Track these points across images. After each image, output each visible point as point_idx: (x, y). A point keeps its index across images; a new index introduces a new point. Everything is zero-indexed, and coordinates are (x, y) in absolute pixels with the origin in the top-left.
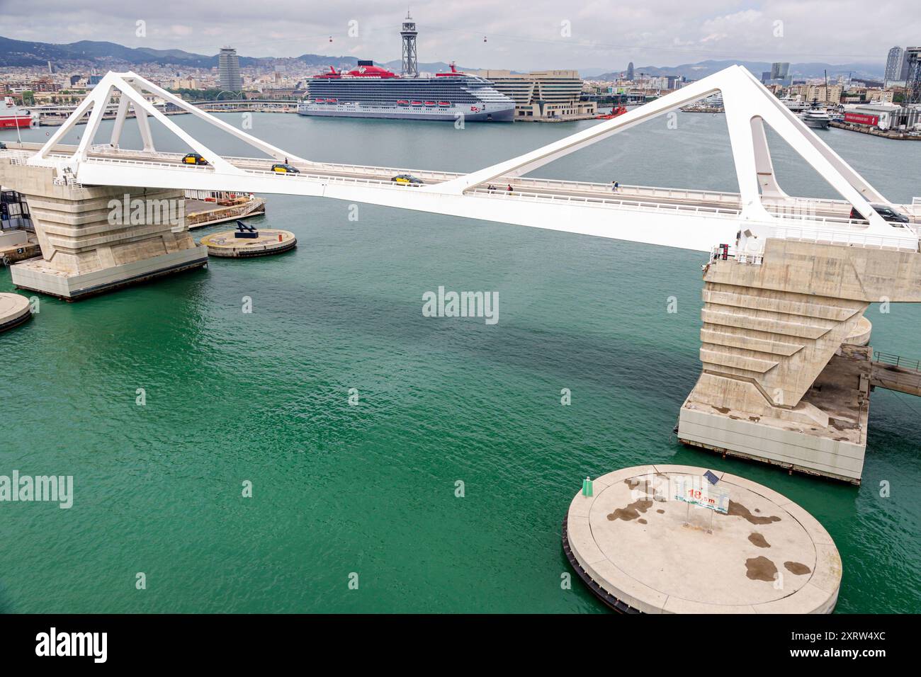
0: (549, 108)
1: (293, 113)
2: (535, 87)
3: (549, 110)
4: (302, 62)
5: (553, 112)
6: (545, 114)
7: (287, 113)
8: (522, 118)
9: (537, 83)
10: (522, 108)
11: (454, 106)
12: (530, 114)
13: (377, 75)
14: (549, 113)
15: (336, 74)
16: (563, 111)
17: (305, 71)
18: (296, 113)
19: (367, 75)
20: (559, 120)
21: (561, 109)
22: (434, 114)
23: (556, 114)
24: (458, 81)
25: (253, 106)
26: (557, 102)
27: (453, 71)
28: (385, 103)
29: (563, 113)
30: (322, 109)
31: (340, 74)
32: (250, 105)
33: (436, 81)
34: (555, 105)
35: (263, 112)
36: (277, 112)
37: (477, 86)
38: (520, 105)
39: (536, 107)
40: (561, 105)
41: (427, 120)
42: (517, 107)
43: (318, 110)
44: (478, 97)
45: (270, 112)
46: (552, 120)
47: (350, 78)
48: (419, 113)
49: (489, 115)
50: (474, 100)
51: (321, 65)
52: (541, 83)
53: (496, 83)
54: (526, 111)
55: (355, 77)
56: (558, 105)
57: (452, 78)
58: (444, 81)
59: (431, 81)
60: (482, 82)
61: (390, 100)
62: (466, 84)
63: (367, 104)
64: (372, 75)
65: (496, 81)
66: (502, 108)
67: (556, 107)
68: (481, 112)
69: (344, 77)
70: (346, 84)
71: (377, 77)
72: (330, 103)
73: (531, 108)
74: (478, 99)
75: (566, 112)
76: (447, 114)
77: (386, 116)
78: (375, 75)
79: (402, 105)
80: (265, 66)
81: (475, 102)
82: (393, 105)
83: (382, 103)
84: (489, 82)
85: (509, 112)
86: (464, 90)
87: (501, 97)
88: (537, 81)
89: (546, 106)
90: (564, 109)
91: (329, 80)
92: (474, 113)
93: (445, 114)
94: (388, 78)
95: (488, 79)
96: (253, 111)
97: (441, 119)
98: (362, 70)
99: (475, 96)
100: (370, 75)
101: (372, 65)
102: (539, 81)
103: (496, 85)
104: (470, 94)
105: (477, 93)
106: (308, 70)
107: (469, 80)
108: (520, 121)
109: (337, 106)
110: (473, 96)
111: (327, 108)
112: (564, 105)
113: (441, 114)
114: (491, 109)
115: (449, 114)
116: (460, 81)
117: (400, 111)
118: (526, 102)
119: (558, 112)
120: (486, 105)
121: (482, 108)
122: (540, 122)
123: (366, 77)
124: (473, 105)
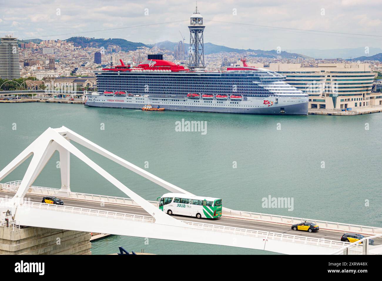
0: (342, 100)
1: (79, 103)
2: (327, 80)
3: (342, 103)
4: (70, 44)
5: (346, 105)
6: (338, 106)
7: (72, 103)
8: (314, 111)
9: (329, 76)
10: (314, 100)
11: (245, 99)
12: (323, 106)
13: (168, 69)
14: (342, 105)
15: (125, 67)
16: (356, 103)
17: (73, 53)
18: (81, 103)
19: (157, 69)
20: (353, 114)
21: (354, 102)
22: (225, 107)
23: (348, 107)
24: (250, 75)
25: (36, 96)
26: (349, 95)
27: (245, 65)
28: (175, 95)
29: (356, 106)
30: (110, 100)
31: (129, 67)
32: (34, 95)
33: (227, 75)
34: (347, 98)
35: (48, 102)
36: (63, 103)
37: (269, 81)
38: (312, 98)
39: (329, 102)
40: (354, 97)
41: (219, 113)
42: (310, 100)
43: (106, 102)
44: (270, 91)
45: (54, 102)
46: (347, 113)
47: (140, 71)
48: (210, 106)
49: (282, 108)
50: (267, 93)
51: (90, 47)
52: (333, 76)
53: (287, 76)
54: (318, 104)
55: (144, 71)
56: (351, 97)
57: (243, 72)
58: (236, 75)
59: (223, 75)
60: (274, 76)
61: (182, 93)
62: (259, 78)
63: (157, 97)
64: (163, 69)
65: (288, 74)
66: (295, 101)
67: (349, 100)
68: (274, 106)
69: (133, 71)
70: (136, 76)
71: (167, 71)
72: (119, 95)
73: (324, 101)
74: (270, 93)
75: (358, 105)
76: (239, 107)
77: (176, 109)
78: (166, 69)
79: (193, 98)
80: (33, 48)
81: (267, 96)
82: (183, 97)
83: (172, 95)
84: (281, 76)
85: (302, 106)
86: (256, 84)
87: (293, 90)
88: (329, 74)
89: (339, 99)
90: (356, 101)
91: (119, 72)
92: (266, 106)
93: (236, 107)
94: (178, 71)
95: (279, 72)
96: (38, 101)
97: (232, 111)
98: (152, 63)
99: (268, 90)
100: (160, 69)
101: (162, 59)
102: (331, 75)
103: (287, 78)
104: (263, 87)
105: (270, 87)
106: (76, 53)
107: (261, 74)
108: (313, 114)
109: (125, 98)
110: (266, 90)
111: (114, 100)
112: (356, 97)
113: (232, 107)
114: (283, 102)
115: (241, 107)
116: (253, 75)
117: (189, 103)
118: (318, 95)
119: (351, 105)
120: (280, 99)
121: (275, 101)
122: (334, 115)
123: (156, 71)
124: (266, 99)
